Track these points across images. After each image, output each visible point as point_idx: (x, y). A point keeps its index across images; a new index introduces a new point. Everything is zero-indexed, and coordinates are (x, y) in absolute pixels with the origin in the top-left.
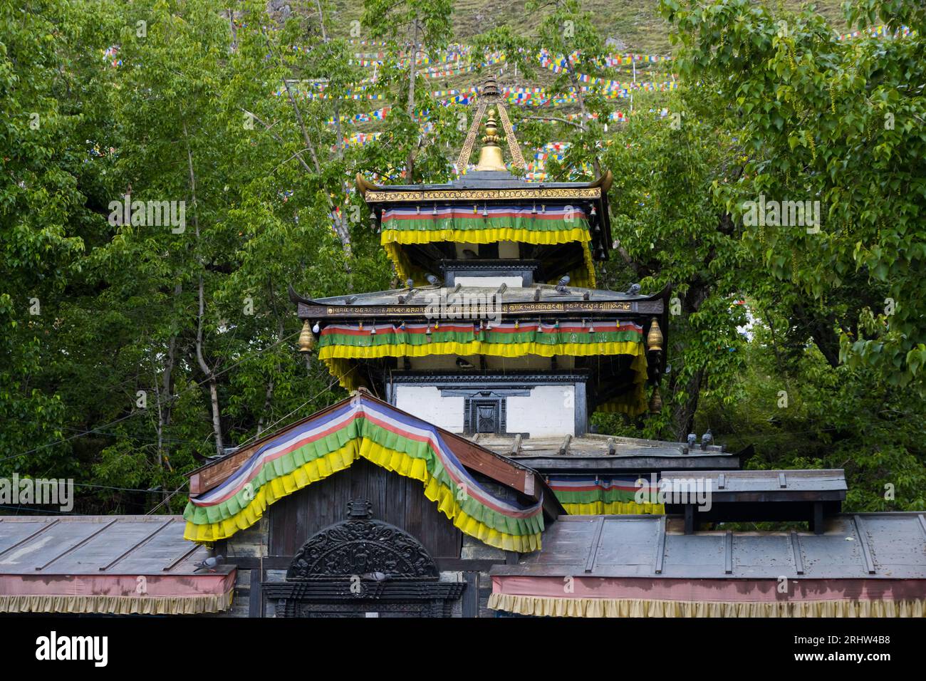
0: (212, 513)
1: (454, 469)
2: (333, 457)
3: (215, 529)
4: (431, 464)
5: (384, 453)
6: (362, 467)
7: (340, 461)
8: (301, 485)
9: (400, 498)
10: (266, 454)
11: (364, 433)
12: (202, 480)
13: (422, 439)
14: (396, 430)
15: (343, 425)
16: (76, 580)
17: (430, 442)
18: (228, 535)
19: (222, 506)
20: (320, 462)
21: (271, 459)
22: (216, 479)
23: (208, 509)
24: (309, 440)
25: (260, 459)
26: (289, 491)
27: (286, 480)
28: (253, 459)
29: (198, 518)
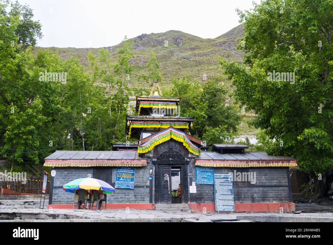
0: (144, 148)
1: (188, 140)
2: (166, 138)
3: (144, 151)
4: (184, 139)
5: (176, 137)
6: (172, 140)
7: (168, 138)
8: (161, 143)
9: (177, 146)
10: (153, 137)
11: (172, 134)
12: (141, 142)
13: (183, 135)
14: (177, 133)
15: (168, 132)
16: (118, 160)
17: (184, 136)
18: (147, 152)
19: (146, 147)
20: (164, 139)
21: (154, 138)
22: (144, 142)
23: (143, 147)
24: (161, 135)
25: (152, 138)
26: (158, 144)
27: (157, 142)
28: (151, 138)
29: (141, 149)
